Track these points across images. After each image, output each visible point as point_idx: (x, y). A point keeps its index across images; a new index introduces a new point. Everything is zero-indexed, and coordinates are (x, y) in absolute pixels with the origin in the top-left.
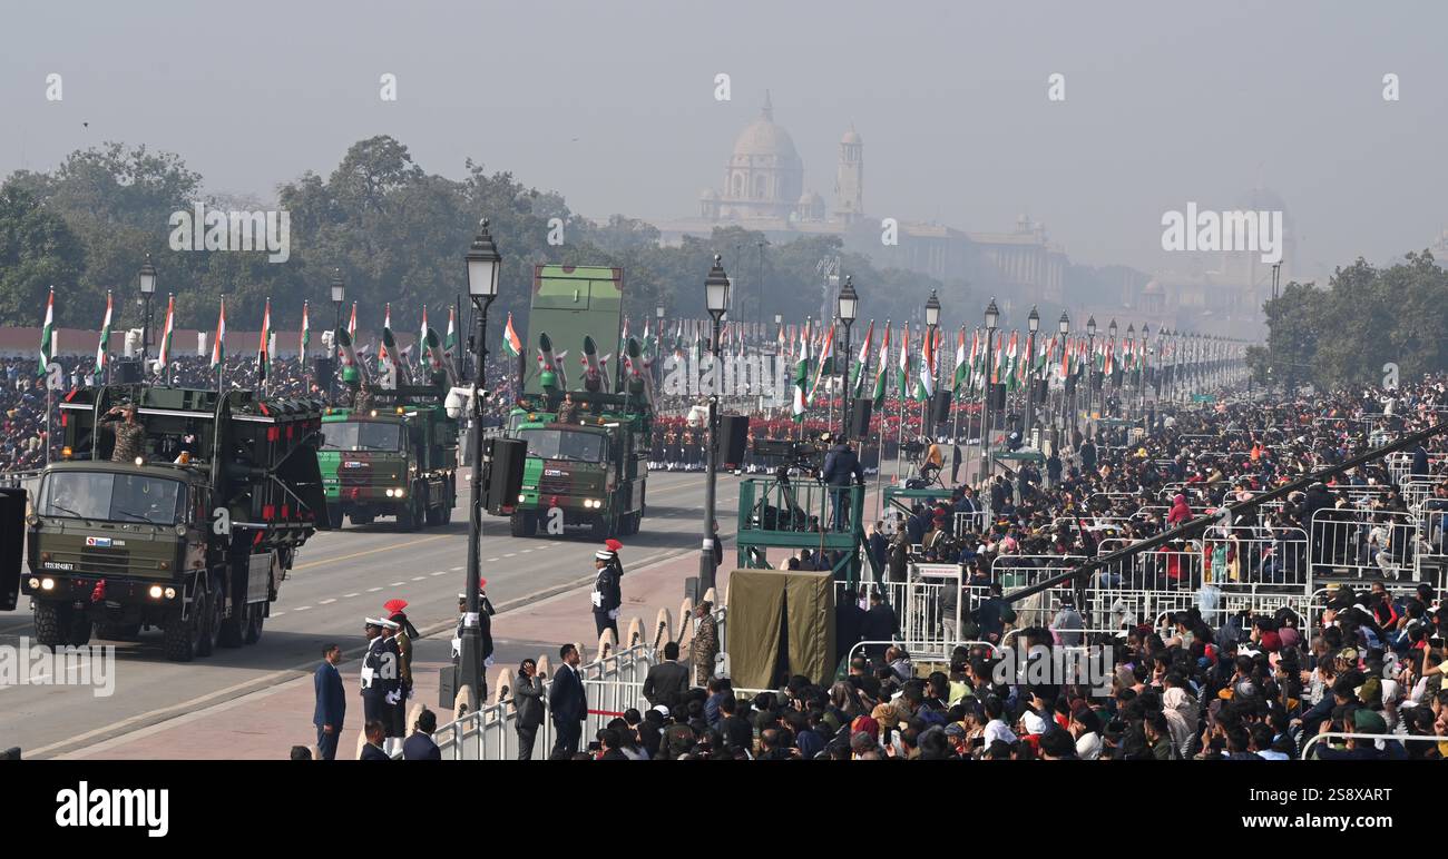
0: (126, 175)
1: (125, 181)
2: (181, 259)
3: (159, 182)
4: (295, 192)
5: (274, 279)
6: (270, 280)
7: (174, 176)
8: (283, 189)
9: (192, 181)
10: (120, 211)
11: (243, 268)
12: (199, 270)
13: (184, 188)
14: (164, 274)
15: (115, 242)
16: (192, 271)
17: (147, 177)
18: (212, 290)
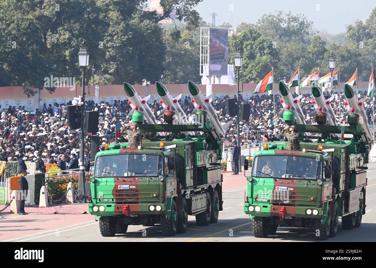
0: (284, 23)
1: (284, 25)
2: (313, 54)
3: (297, 25)
4: (352, 27)
5: (349, 61)
6: (348, 62)
7: (302, 23)
8: (348, 26)
9: (310, 25)
10: (282, 37)
11: (337, 57)
12: (320, 59)
13: (307, 27)
14: (307, 61)
15: (288, 49)
16: (317, 60)
17: (292, 23)
18: (325, 66)
